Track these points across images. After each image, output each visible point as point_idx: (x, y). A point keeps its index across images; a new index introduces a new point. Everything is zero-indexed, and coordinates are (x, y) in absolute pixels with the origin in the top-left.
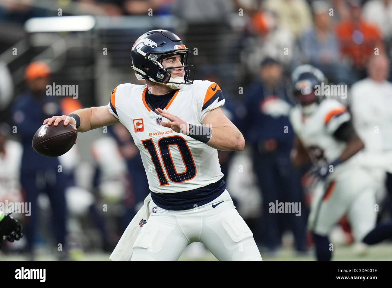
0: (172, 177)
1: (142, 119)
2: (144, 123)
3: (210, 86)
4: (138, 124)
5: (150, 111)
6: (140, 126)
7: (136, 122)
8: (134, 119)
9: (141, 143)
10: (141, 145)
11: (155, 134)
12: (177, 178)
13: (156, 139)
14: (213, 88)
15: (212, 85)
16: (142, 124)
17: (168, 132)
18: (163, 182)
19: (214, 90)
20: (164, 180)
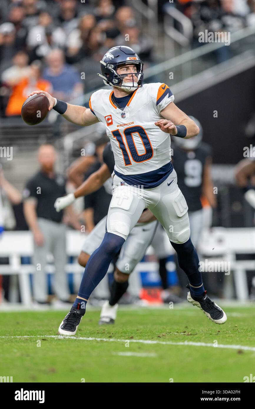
0: (135, 159)
1: (111, 116)
2: (112, 118)
3: (161, 86)
4: (108, 119)
5: (116, 108)
6: (110, 121)
7: (107, 118)
8: (105, 116)
9: (111, 134)
10: (111, 135)
11: (121, 125)
12: (139, 159)
13: (122, 129)
14: (163, 87)
15: (162, 85)
16: (111, 119)
17: (130, 124)
18: (128, 162)
19: (163, 88)
20: (128, 161)
